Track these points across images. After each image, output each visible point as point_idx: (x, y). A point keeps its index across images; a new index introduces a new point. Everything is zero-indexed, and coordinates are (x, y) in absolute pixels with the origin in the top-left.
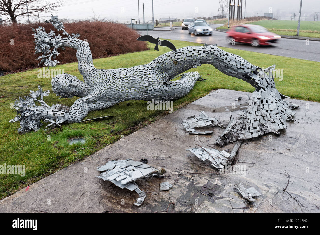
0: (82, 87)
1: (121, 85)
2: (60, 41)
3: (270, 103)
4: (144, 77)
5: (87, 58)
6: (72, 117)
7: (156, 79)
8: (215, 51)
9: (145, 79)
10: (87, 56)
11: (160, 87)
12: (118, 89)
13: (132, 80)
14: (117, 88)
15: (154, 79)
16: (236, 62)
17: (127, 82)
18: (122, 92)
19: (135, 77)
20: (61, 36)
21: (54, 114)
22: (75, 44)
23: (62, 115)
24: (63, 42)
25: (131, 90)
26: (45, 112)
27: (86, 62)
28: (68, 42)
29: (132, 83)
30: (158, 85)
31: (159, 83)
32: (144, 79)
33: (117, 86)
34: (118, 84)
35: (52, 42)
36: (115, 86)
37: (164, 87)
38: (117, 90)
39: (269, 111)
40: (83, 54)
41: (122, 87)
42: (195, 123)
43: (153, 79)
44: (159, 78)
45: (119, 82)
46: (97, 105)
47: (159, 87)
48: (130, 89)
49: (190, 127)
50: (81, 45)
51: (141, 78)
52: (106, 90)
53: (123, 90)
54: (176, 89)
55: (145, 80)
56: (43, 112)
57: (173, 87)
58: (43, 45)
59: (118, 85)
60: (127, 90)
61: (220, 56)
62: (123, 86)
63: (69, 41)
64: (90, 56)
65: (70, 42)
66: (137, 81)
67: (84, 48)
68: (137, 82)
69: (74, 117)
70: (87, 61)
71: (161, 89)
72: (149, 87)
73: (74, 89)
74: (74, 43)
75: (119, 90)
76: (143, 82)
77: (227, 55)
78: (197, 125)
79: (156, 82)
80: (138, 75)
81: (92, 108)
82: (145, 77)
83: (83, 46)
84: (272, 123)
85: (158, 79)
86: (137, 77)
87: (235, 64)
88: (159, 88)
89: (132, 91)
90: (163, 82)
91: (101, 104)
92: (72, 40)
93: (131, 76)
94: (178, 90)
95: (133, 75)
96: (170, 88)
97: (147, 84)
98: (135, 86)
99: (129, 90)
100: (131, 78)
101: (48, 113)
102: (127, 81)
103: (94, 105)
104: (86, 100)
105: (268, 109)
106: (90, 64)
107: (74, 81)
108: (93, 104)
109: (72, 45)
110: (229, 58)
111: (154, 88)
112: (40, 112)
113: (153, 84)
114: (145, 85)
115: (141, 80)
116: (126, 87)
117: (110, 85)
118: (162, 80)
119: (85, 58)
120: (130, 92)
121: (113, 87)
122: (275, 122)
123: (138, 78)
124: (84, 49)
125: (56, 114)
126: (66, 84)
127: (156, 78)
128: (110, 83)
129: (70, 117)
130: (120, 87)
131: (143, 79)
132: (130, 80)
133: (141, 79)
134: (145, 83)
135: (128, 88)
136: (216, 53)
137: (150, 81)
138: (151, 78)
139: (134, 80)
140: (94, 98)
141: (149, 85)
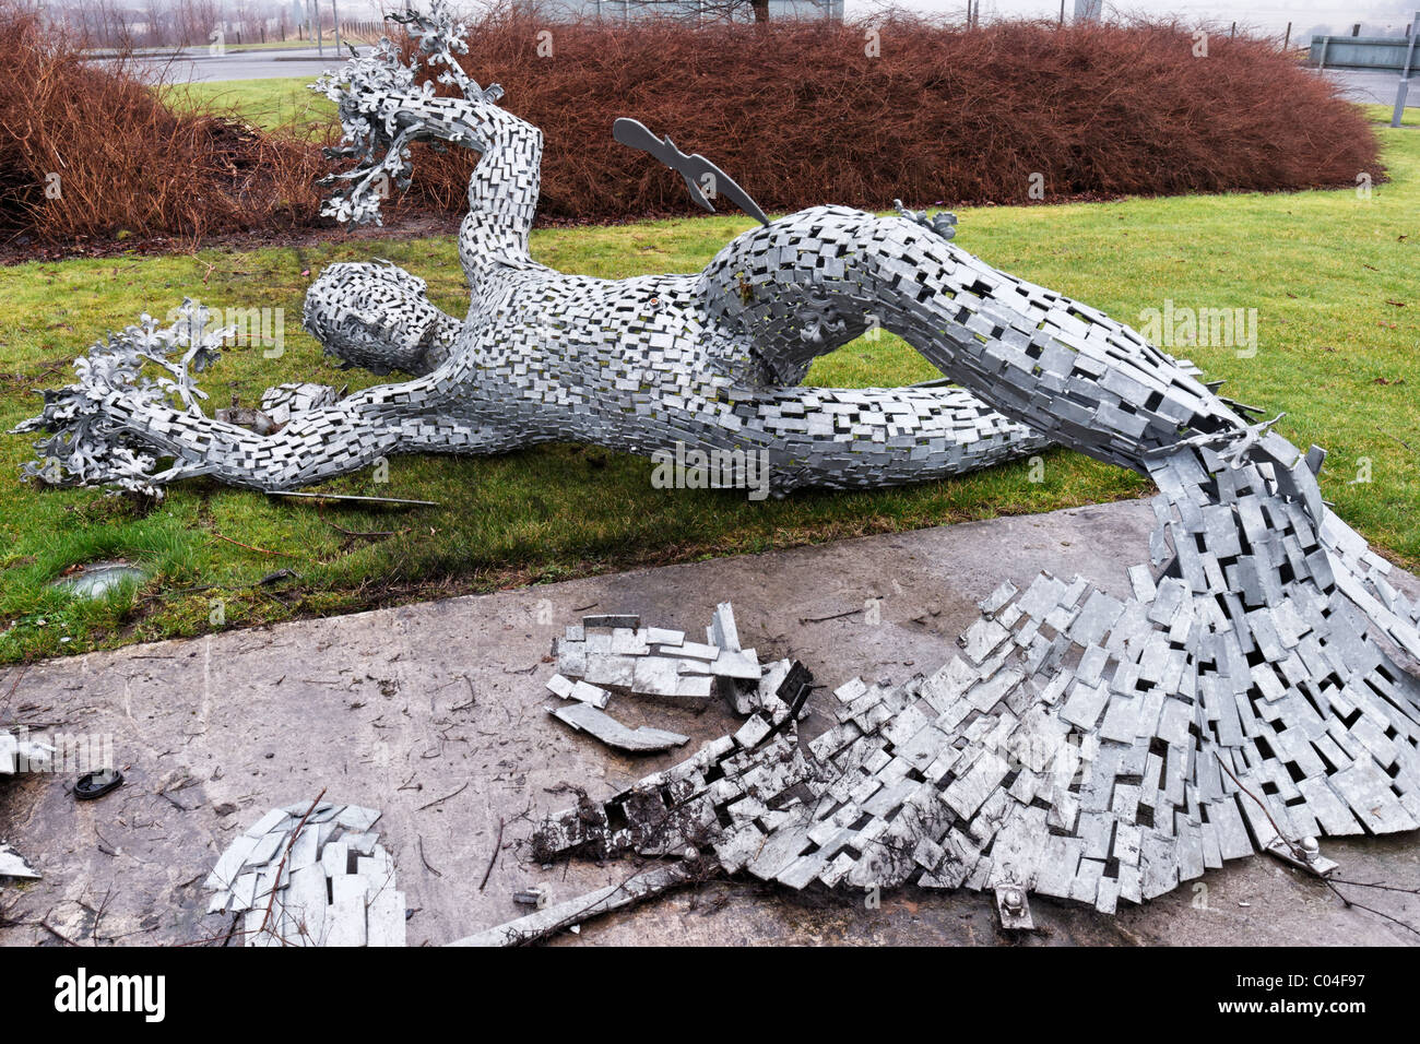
0: (406, 337)
1: (527, 361)
2: (417, 113)
3: (1128, 685)
4: (628, 338)
5: (497, 203)
6: (241, 463)
7: (690, 364)
8: (886, 255)
9: (629, 353)
10: (502, 193)
11: (700, 407)
12: (511, 380)
13: (576, 342)
14: (508, 371)
15: (677, 361)
16: (1034, 351)
17: (553, 352)
18: (527, 394)
19: (590, 333)
20: (433, 91)
21: (172, 433)
22: (470, 132)
23: (200, 447)
24: (429, 116)
25: (569, 394)
26: (141, 418)
27: (491, 220)
28: (445, 120)
29: (573, 359)
30: (686, 393)
31: (694, 385)
32: (623, 352)
33: (509, 364)
34: (517, 352)
35: (384, 113)
36: (501, 361)
37: (718, 413)
38: (506, 378)
39: (1090, 742)
40: (486, 184)
41: (530, 370)
42: (625, 659)
43: (666, 360)
44: (704, 358)
45: (523, 343)
46: (443, 432)
47: (692, 407)
48: (568, 387)
49: (587, 677)
50: (497, 139)
51: (613, 342)
52: (466, 372)
53: (531, 387)
54: (800, 437)
55: (626, 356)
56: (134, 416)
57: (783, 425)
58: (352, 121)
59: (514, 358)
60: (553, 389)
61: (913, 295)
62: (537, 366)
63: (449, 115)
64: (518, 195)
65: (455, 119)
66: (593, 352)
67: (503, 154)
68: (595, 359)
69: (249, 464)
70: (496, 217)
71: (701, 419)
72: (643, 397)
73: (369, 339)
74: (467, 125)
75: (514, 385)
76: (616, 366)
77: (981, 289)
78: (633, 673)
79: (683, 380)
80: (605, 323)
81: (416, 440)
82: (634, 339)
83: (506, 143)
84: (1056, 831)
85: (699, 366)
86: (598, 337)
87: (1027, 364)
88: (693, 415)
89: (572, 399)
90: (718, 381)
91: (460, 433)
92: (464, 112)
93: (578, 322)
94: (822, 447)
95: (586, 322)
96: (755, 424)
97: (630, 383)
98: (587, 379)
99: (561, 392)
100: (574, 335)
101: (151, 425)
102: (556, 346)
103: (430, 430)
104: (386, 399)
105: (1087, 723)
106: (509, 231)
107: (380, 302)
108: (425, 423)
109: (457, 134)
110: (990, 317)
111: (666, 407)
112: (124, 415)
113: (666, 387)
114: (622, 385)
115: (609, 352)
116: (547, 375)
117: (488, 349)
118: (713, 375)
119: (487, 204)
120: (564, 401)
121: (494, 364)
122: (1072, 834)
123: (600, 341)
124: (501, 160)
125: (179, 434)
126: (339, 309)
127: (689, 357)
128: (489, 341)
129: (234, 464)
130: (520, 369)
131: (620, 347)
132: (570, 341)
133: (610, 347)
134: (622, 374)
135: (554, 383)
136: (890, 267)
137: (650, 368)
138: (661, 349)
139: (584, 349)
140: (423, 396)
141: (645, 386)
